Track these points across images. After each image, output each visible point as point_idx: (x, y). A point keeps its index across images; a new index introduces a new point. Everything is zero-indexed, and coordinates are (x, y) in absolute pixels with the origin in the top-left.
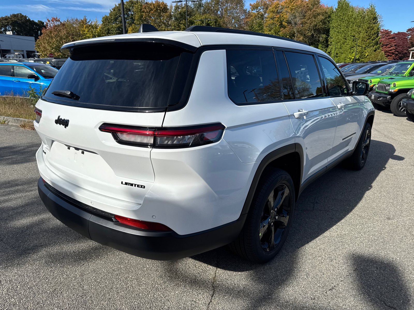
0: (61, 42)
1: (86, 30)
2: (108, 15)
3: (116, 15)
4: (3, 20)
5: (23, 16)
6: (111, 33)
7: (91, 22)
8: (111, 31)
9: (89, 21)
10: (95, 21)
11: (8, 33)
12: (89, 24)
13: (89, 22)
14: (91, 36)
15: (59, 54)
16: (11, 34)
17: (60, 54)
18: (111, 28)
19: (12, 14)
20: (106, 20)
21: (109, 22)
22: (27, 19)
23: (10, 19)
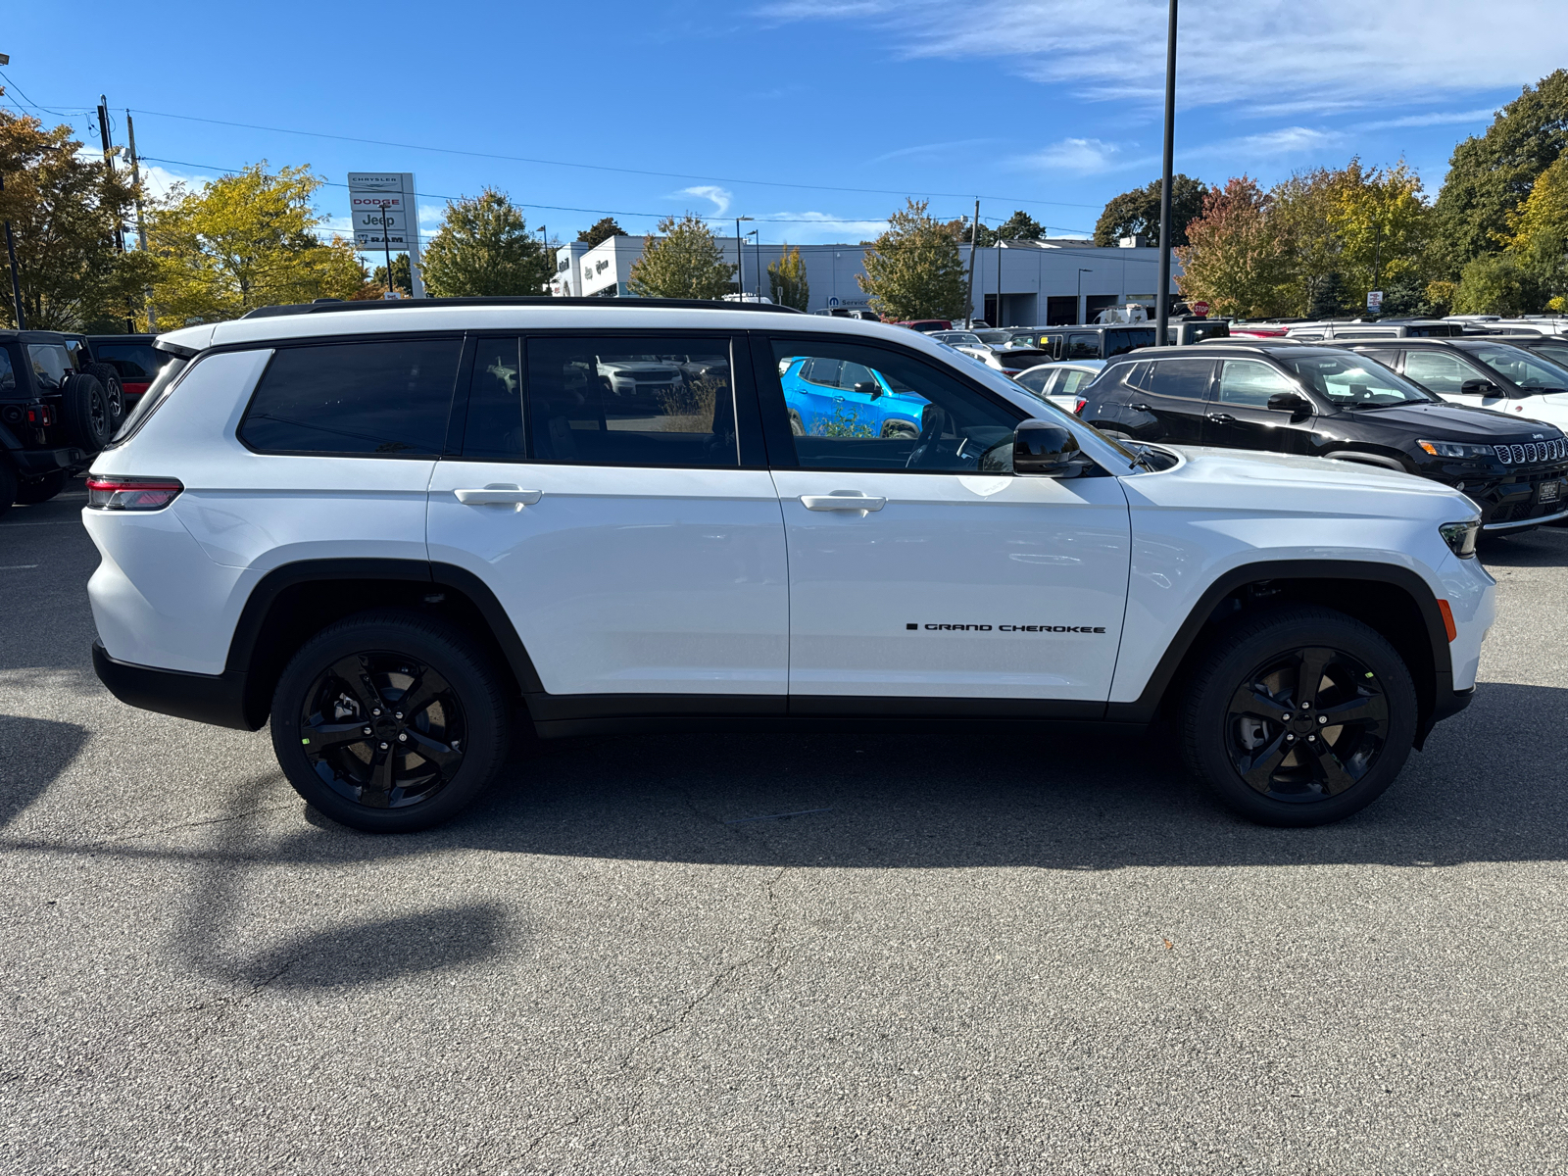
0: (1242, 261)
1: (1349, 209)
2: (1483, 135)
3: (1517, 130)
4: (1125, 203)
5: (1187, 181)
6: (1478, 204)
7: (1376, 174)
8: (1482, 196)
9: (1369, 171)
10: (1395, 171)
11: (1125, 243)
12: (1368, 183)
13: (1368, 176)
14: (1363, 227)
15: (1226, 303)
16: (1131, 246)
17: (1229, 303)
18: (1482, 185)
19: (1154, 182)
20: (1467, 155)
21: (1478, 164)
22: (1197, 192)
23: (1146, 197)
